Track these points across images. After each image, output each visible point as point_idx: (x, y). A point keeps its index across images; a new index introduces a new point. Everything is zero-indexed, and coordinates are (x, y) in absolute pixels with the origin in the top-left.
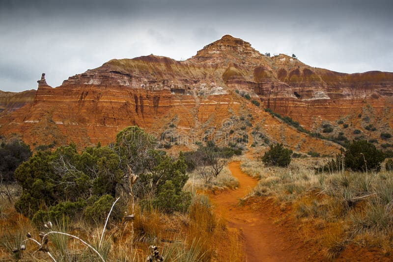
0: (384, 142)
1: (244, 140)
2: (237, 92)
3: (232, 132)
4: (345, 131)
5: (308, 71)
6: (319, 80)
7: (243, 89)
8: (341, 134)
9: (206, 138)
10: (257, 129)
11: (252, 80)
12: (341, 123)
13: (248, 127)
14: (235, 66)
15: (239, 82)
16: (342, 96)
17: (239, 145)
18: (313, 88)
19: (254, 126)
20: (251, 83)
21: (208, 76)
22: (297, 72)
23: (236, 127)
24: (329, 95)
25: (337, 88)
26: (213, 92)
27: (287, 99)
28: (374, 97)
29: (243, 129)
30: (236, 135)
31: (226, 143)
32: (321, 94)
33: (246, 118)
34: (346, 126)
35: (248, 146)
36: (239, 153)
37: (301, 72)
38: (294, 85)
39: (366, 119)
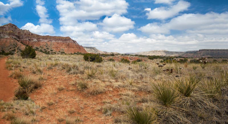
0: (51, 52)
1: (15, 50)
2: (13, 37)
3: (11, 48)
4: (42, 49)
5: (32, 34)
6: (35, 36)
7: (14, 37)
8: (41, 50)
9: (2, 50)
10: (19, 48)
11: (17, 35)
12: (40, 47)
13: (16, 47)
14: (12, 30)
15: (13, 35)
16: (40, 41)
17: (13, 52)
18: (33, 38)
19: (18, 47)
20: (17, 36)
21: (4, 33)
22: (29, 34)
23: (12, 47)
24: (38, 40)
25: (39, 39)
26: (5, 37)
27: (27, 41)
28: (48, 41)
29: (14, 47)
30: (12, 49)
31: (9, 51)
32: (35, 40)
33: (15, 44)
34: (42, 48)
35: (16, 52)
36: (12, 54)
37: (30, 34)
38: (29, 37)
39: (47, 46)
